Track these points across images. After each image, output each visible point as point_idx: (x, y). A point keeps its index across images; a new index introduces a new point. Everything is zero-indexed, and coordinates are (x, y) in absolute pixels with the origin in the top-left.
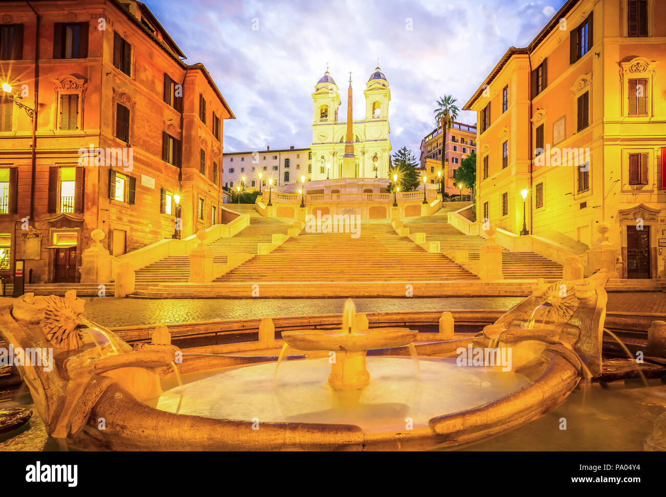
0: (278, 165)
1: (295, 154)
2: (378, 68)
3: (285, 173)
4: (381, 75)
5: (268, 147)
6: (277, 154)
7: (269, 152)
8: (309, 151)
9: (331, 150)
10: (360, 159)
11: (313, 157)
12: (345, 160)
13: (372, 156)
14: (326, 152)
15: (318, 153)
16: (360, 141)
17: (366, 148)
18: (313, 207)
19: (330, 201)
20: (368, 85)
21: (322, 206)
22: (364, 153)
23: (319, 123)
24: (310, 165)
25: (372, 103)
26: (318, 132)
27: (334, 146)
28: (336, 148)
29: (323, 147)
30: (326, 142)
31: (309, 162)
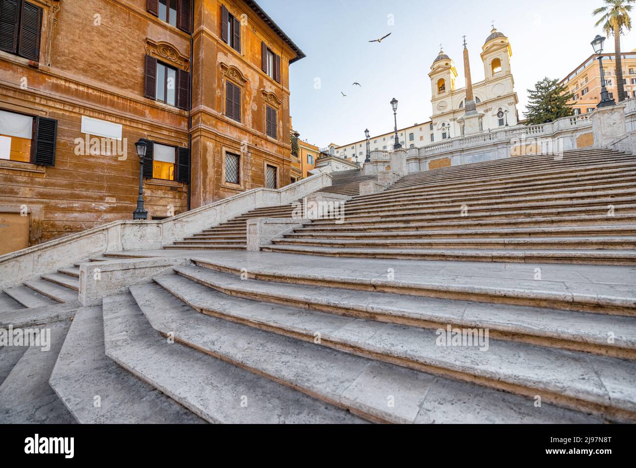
0: (404, 140)
1: (418, 128)
2: (494, 29)
4: (499, 34)
6: (403, 132)
8: (431, 123)
9: (451, 116)
10: (483, 118)
11: (434, 127)
12: (467, 119)
13: (496, 112)
14: (447, 120)
15: (439, 122)
16: (482, 101)
17: (489, 106)
18: (429, 161)
19: (451, 149)
20: (485, 49)
21: (441, 158)
22: (487, 111)
23: (437, 96)
24: (432, 135)
25: (490, 63)
26: (437, 104)
27: (454, 112)
28: (456, 114)
29: (443, 115)
30: (446, 111)
31: (431, 132)
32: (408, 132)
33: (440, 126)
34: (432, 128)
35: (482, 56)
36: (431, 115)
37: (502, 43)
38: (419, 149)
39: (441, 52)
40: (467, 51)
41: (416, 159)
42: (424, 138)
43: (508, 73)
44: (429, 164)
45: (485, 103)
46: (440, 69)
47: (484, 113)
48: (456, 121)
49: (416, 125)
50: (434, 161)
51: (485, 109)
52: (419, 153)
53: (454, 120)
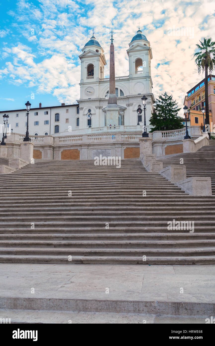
0: (49, 119)
1: (64, 109)
2: (139, 31)
3: (56, 126)
4: (142, 36)
5: (40, 104)
6: (49, 111)
7: (40, 108)
8: (77, 106)
9: (97, 104)
10: (125, 111)
11: (80, 111)
12: (108, 111)
13: (136, 108)
14: (92, 106)
15: (85, 107)
16: (125, 95)
17: (131, 101)
18: (62, 150)
19: (80, 142)
20: (131, 46)
21: (72, 148)
22: (129, 105)
23: (86, 81)
24: (78, 119)
25: (134, 61)
26: (85, 88)
27: (100, 100)
28: (102, 103)
29: (90, 101)
30: (93, 97)
31: (77, 116)
32: (54, 111)
33: (86, 112)
34: (78, 112)
35: (128, 53)
36: (79, 98)
37: (145, 46)
38: (54, 138)
39: (93, 37)
40: (113, 46)
41: (50, 146)
42: (70, 120)
43: (147, 75)
44: (62, 152)
45: (128, 98)
46: (90, 54)
47: (126, 107)
48: (101, 110)
49: (63, 106)
50: (65, 150)
51: (127, 103)
52: (54, 141)
53: (100, 108)
